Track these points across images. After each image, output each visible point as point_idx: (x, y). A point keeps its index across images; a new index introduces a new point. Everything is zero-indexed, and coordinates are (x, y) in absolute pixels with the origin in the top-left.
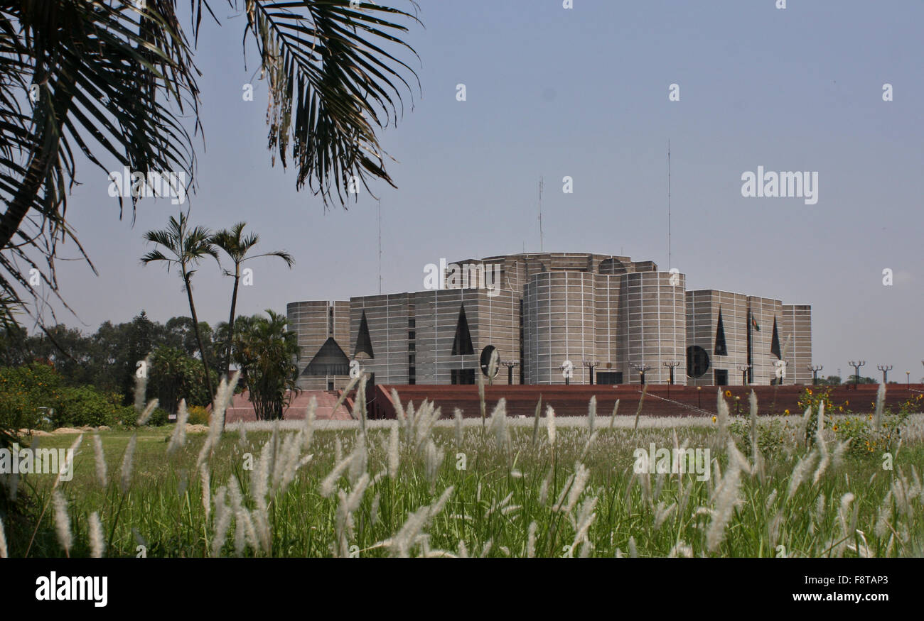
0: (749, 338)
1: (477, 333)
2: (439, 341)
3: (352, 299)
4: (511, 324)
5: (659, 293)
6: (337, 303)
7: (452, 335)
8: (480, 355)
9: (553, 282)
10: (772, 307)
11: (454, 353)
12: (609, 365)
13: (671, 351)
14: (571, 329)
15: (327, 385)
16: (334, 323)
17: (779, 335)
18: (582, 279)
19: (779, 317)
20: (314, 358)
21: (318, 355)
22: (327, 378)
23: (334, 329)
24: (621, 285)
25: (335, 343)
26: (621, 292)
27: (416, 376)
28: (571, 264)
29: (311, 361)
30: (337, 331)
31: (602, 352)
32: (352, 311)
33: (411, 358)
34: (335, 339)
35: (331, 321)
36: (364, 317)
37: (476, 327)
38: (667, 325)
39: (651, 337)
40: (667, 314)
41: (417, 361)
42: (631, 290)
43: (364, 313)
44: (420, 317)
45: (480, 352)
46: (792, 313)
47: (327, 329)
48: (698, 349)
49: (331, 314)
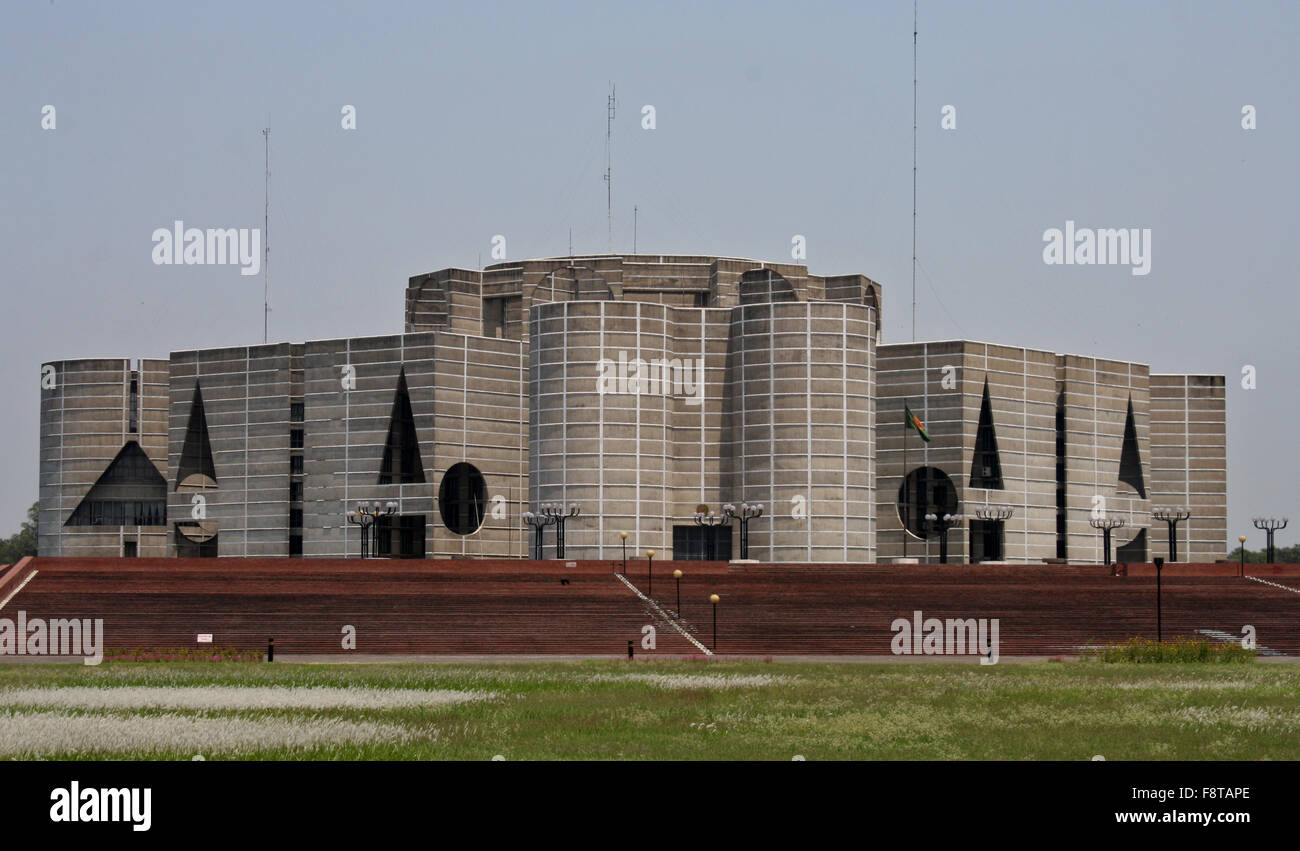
0: (1061, 449)
1: (432, 436)
2: (354, 452)
3: (175, 357)
4: (516, 415)
5: (809, 349)
6: (148, 364)
7: (379, 437)
8: (437, 485)
9: (573, 325)
10: (1124, 381)
11: (385, 478)
12: (703, 509)
13: (835, 479)
14: (611, 430)
15: (122, 548)
16: (140, 409)
17: (1140, 443)
18: (638, 318)
19: (1141, 400)
20: (95, 488)
21: (103, 480)
22: (122, 533)
23: (141, 422)
24: (733, 332)
25: (143, 455)
26: (731, 346)
27: (305, 529)
28: (673, 281)
29: (89, 494)
30: (147, 428)
31: (687, 481)
32: (172, 382)
33: (295, 490)
34: (141, 446)
35: (133, 404)
36: (198, 396)
37: (430, 422)
38: (827, 423)
39: (790, 447)
40: (827, 397)
41: (306, 496)
42: (751, 343)
43: (198, 387)
44: (313, 398)
45: (439, 477)
46: (1181, 393)
47: (125, 422)
48: (939, 473)
49: (134, 388)
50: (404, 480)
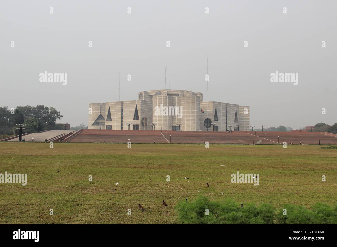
0: (226, 116)
1: (140, 114)
2: (130, 116)
3: (106, 103)
6: (103, 104)
7: (134, 113)
8: (141, 120)
10: (235, 107)
11: (134, 119)
15: (99, 128)
16: (102, 110)
21: (96, 120)
22: (99, 126)
23: (102, 112)
33: (122, 121)
34: (102, 115)
36: (109, 108)
37: (140, 112)
42: (183, 101)
44: (124, 109)
47: (100, 112)
48: (210, 119)
49: (101, 107)
50: (137, 120)
